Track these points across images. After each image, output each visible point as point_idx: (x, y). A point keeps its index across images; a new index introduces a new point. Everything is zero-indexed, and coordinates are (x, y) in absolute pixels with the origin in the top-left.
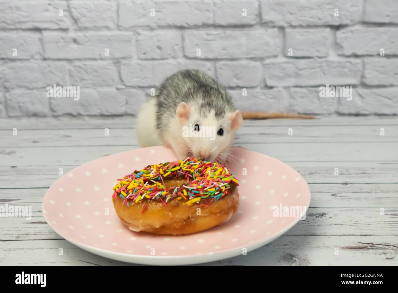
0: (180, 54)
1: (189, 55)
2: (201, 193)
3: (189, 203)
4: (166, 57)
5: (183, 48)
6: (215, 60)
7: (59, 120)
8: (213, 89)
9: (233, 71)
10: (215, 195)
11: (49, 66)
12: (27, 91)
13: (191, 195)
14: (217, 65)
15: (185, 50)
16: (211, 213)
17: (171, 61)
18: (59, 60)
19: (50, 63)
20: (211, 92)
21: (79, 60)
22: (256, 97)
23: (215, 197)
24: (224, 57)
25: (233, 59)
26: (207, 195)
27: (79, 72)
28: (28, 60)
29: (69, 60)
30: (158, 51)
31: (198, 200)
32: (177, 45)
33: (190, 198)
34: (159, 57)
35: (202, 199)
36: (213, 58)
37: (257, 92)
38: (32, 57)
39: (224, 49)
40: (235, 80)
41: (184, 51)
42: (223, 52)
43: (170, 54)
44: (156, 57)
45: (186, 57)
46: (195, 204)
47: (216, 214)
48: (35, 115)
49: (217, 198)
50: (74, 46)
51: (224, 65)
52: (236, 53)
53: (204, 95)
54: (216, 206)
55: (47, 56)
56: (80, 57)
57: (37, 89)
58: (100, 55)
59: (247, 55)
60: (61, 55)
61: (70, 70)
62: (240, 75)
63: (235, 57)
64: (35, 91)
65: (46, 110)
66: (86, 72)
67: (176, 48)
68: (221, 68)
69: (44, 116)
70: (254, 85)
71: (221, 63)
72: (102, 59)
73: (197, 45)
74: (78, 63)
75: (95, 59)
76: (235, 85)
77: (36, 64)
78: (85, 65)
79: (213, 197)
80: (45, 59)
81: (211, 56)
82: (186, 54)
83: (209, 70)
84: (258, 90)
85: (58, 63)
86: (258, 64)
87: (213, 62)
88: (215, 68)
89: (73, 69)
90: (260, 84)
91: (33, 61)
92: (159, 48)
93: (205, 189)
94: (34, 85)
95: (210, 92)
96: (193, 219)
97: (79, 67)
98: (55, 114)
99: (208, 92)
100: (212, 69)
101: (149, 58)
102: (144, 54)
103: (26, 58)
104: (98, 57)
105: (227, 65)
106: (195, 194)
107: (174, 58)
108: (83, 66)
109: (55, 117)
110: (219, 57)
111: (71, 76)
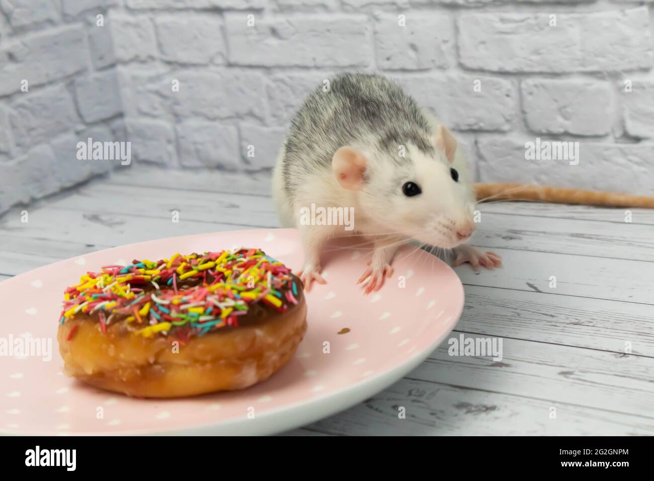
0: (451, 60)
1: (469, 63)
2: (174, 314)
3: (147, 332)
4: (426, 66)
5: (457, 48)
6: (520, 74)
7: (255, 179)
8: (382, 106)
9: (556, 101)
10: (199, 322)
11: (237, 78)
12: (207, 123)
13: (155, 316)
14: (523, 85)
15: (462, 53)
16: (196, 361)
17: (436, 75)
18: (251, 67)
19: (237, 71)
20: (380, 113)
21: (282, 68)
22: (605, 160)
23: (199, 326)
24: (537, 69)
25: (555, 75)
26: (183, 319)
27: (282, 91)
28: (205, 66)
29: (267, 69)
30: (411, 53)
31: (165, 327)
32: (445, 42)
33: (151, 322)
34: (414, 67)
35: (173, 327)
36: (515, 71)
37: (607, 149)
38: (211, 61)
39: (536, 52)
40: (560, 119)
41: (458, 55)
42: (535, 58)
43: (433, 61)
44: (409, 66)
45: (462, 67)
46: (160, 334)
47: (204, 363)
48: (220, 167)
49: (203, 328)
50: (273, 41)
51: (536, 86)
52: (560, 60)
53: (371, 124)
54: (201, 346)
55: (233, 60)
56: (283, 62)
57: (221, 119)
58: (314, 59)
59: (583, 65)
60: (253, 59)
61: (268, 87)
62: (569, 110)
63: (557, 70)
64: (217, 124)
65: (236, 160)
66: (294, 92)
67: (444, 47)
68: (531, 93)
69: (233, 170)
70: (601, 132)
71: (531, 81)
72: (317, 68)
73: (483, 43)
74: (280, 75)
75: (306, 68)
76: (562, 130)
77: (216, 73)
78: (291, 78)
79: (195, 327)
80: (230, 65)
81: (509, 67)
82: (463, 61)
83: (508, 96)
84: (609, 142)
85: (249, 73)
86: (606, 85)
87: (514, 80)
88: (520, 90)
89: (273, 85)
90: (613, 131)
91: (212, 68)
92: (413, 47)
93: (183, 307)
94: (216, 112)
95: (377, 113)
96: (157, 367)
97: (282, 81)
98: (250, 168)
99: (374, 115)
100: (514, 93)
101: (396, 67)
102: (388, 59)
103: (203, 61)
104: (311, 64)
105: (543, 86)
106: (162, 314)
107: (442, 68)
108: (288, 80)
109: (250, 172)
110: (526, 69)
111: (271, 98)
